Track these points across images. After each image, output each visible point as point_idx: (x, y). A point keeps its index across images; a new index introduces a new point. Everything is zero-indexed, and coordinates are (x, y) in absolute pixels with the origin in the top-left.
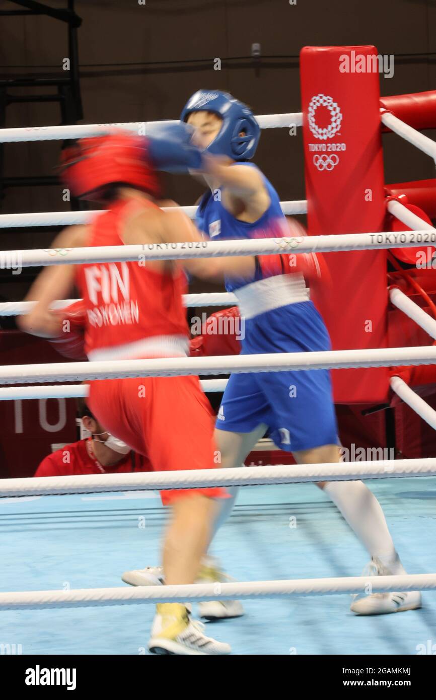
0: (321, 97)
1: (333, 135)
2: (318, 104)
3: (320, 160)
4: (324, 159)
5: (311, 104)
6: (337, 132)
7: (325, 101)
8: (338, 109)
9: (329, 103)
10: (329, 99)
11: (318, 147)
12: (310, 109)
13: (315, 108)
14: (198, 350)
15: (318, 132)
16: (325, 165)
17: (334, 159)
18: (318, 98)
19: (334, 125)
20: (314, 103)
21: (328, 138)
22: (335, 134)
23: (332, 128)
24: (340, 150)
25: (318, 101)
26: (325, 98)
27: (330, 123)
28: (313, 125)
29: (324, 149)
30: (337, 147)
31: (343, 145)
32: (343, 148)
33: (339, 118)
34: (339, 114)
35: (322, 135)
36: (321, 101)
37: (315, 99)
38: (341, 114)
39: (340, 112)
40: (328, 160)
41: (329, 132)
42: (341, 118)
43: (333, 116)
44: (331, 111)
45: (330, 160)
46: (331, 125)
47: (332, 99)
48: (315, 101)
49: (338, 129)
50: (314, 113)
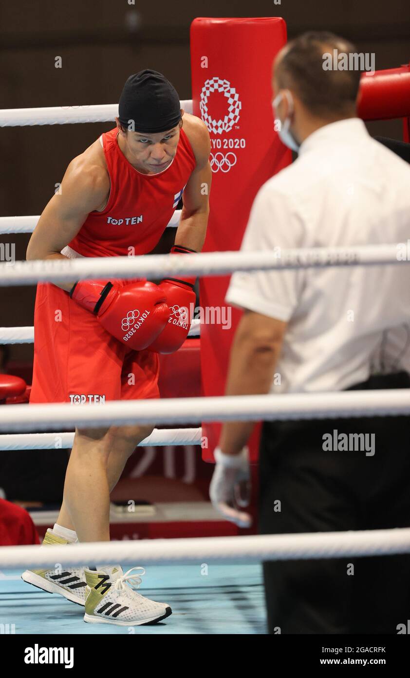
0: (216, 81)
1: (230, 128)
2: (212, 90)
3: (214, 160)
4: (219, 158)
5: (204, 89)
6: (235, 124)
7: (220, 86)
8: (237, 96)
9: (225, 88)
10: (225, 83)
12: (202, 95)
13: (208, 94)
15: (211, 124)
16: (220, 165)
17: (231, 158)
18: (211, 82)
19: (231, 116)
20: (208, 89)
21: (224, 131)
22: (233, 126)
23: (229, 120)
24: (238, 147)
25: (212, 86)
26: (221, 82)
27: (227, 113)
28: (206, 115)
29: (219, 145)
30: (235, 143)
31: (243, 142)
32: (243, 145)
33: (238, 107)
34: (238, 102)
35: (217, 127)
36: (216, 86)
37: (208, 84)
38: (240, 103)
39: (239, 100)
40: (223, 160)
41: (225, 124)
42: (240, 108)
43: (230, 105)
44: (228, 98)
45: (226, 160)
46: (228, 115)
47: (229, 83)
48: (208, 86)
49: (236, 121)
50: (206, 101)
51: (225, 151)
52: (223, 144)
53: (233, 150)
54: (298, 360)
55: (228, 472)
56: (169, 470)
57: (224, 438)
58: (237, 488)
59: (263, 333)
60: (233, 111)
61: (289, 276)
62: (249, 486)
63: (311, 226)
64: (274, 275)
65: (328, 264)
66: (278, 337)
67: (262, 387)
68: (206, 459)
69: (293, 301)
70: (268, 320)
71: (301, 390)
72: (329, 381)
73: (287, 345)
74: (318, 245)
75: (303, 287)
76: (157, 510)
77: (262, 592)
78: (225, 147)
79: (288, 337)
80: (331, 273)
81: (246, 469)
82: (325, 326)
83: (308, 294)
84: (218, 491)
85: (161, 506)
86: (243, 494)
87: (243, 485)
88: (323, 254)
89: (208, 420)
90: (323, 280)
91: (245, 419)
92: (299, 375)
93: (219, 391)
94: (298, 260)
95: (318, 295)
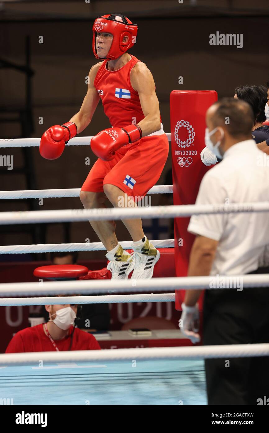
0: (182, 122)
1: (190, 145)
2: (180, 126)
4: (184, 160)
5: (176, 126)
6: (192, 143)
7: (185, 124)
8: (193, 129)
9: (187, 125)
10: (187, 123)
11: (180, 153)
12: (176, 129)
13: (178, 128)
14: (104, 276)
15: (180, 143)
16: (184, 164)
17: (190, 160)
18: (180, 122)
19: (190, 139)
20: (178, 126)
21: (186, 147)
23: (189, 141)
24: (193, 155)
25: (181, 124)
26: (185, 122)
27: (188, 138)
28: (178, 139)
29: (184, 154)
30: (192, 153)
31: (196, 152)
32: (196, 154)
33: (193, 135)
34: (193, 132)
35: (183, 145)
36: (183, 124)
37: (179, 123)
38: (194, 133)
39: (194, 132)
40: (186, 161)
41: (187, 143)
42: (194, 135)
43: (190, 134)
44: (188, 130)
45: (187, 161)
46: (188, 139)
47: (189, 123)
48: (179, 124)
49: (192, 142)
50: (178, 132)
51: (187, 157)
52: (186, 153)
53: (191, 156)
54: (223, 260)
55: (188, 314)
56: (159, 314)
57: (186, 298)
58: (193, 323)
59: (207, 247)
60: (191, 137)
61: (219, 217)
62: (199, 322)
63: (230, 194)
64: (212, 217)
65: (239, 211)
66: (214, 248)
67: (206, 273)
68: (177, 308)
69: (221, 230)
70: (209, 240)
71: (224, 274)
72: (239, 269)
73: (218, 252)
74: (233, 202)
75: (226, 223)
76: (153, 333)
77: (205, 374)
78: (187, 155)
79: (219, 248)
80: (241, 216)
81: (197, 314)
82: (236, 243)
83: (229, 227)
84: (184, 324)
85: (155, 331)
86: (196, 326)
87: (195, 322)
88: (236, 207)
89: (178, 289)
90: (236, 220)
91: (196, 288)
92: (223, 267)
93: (184, 274)
94: (224, 210)
95: (233, 227)
